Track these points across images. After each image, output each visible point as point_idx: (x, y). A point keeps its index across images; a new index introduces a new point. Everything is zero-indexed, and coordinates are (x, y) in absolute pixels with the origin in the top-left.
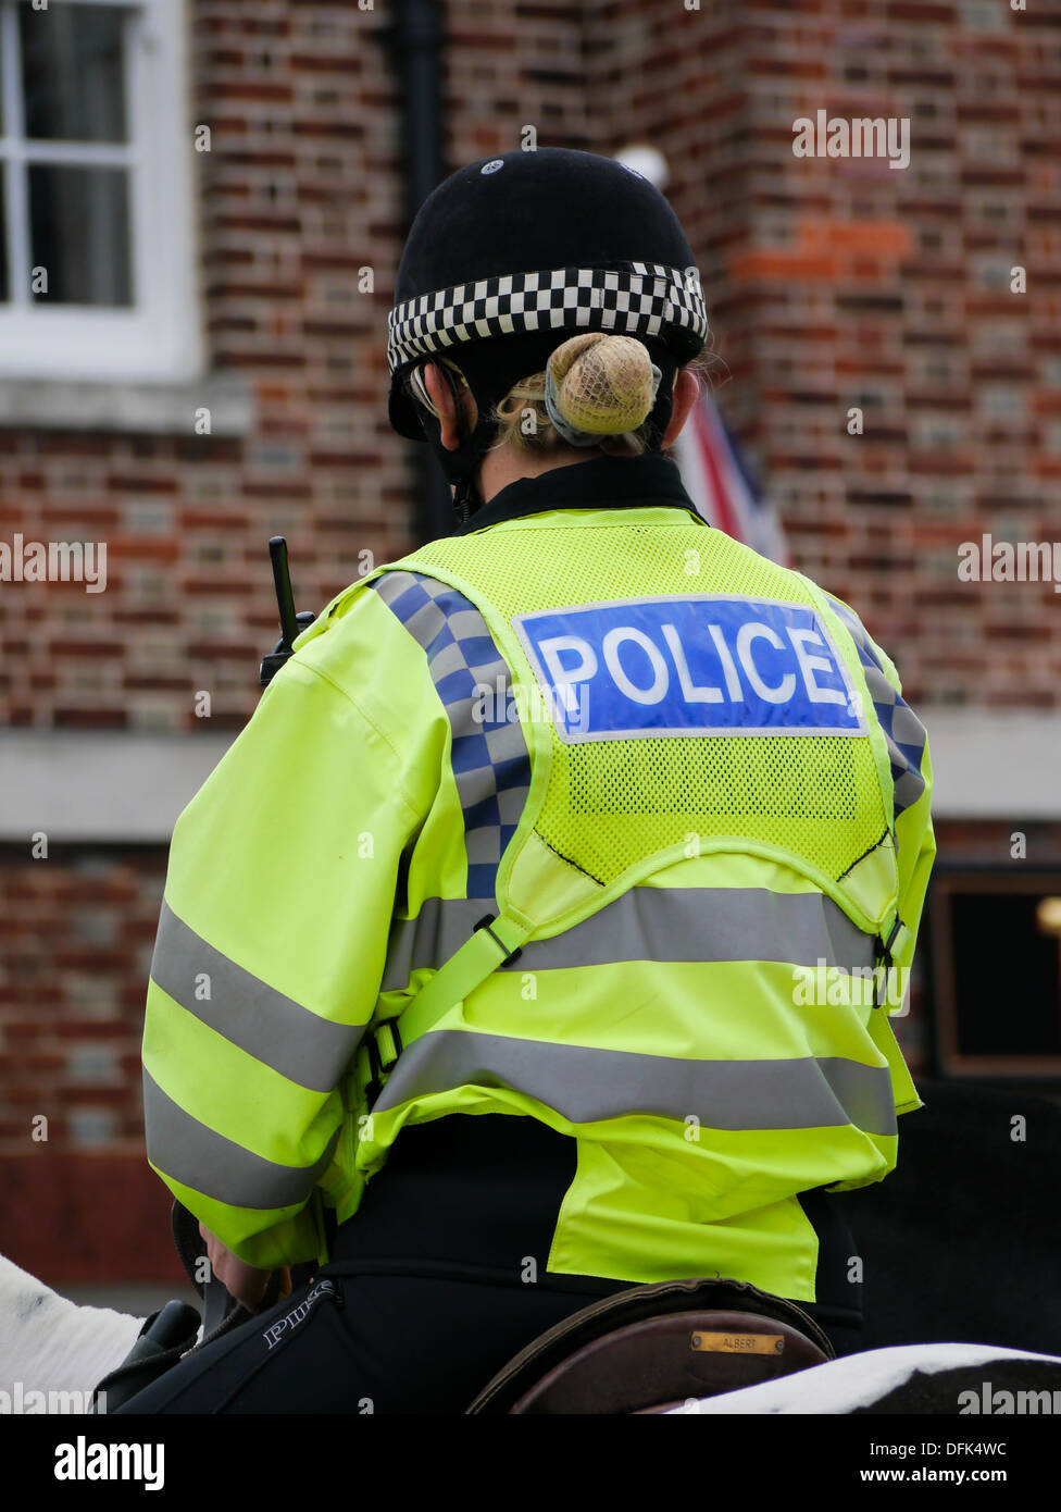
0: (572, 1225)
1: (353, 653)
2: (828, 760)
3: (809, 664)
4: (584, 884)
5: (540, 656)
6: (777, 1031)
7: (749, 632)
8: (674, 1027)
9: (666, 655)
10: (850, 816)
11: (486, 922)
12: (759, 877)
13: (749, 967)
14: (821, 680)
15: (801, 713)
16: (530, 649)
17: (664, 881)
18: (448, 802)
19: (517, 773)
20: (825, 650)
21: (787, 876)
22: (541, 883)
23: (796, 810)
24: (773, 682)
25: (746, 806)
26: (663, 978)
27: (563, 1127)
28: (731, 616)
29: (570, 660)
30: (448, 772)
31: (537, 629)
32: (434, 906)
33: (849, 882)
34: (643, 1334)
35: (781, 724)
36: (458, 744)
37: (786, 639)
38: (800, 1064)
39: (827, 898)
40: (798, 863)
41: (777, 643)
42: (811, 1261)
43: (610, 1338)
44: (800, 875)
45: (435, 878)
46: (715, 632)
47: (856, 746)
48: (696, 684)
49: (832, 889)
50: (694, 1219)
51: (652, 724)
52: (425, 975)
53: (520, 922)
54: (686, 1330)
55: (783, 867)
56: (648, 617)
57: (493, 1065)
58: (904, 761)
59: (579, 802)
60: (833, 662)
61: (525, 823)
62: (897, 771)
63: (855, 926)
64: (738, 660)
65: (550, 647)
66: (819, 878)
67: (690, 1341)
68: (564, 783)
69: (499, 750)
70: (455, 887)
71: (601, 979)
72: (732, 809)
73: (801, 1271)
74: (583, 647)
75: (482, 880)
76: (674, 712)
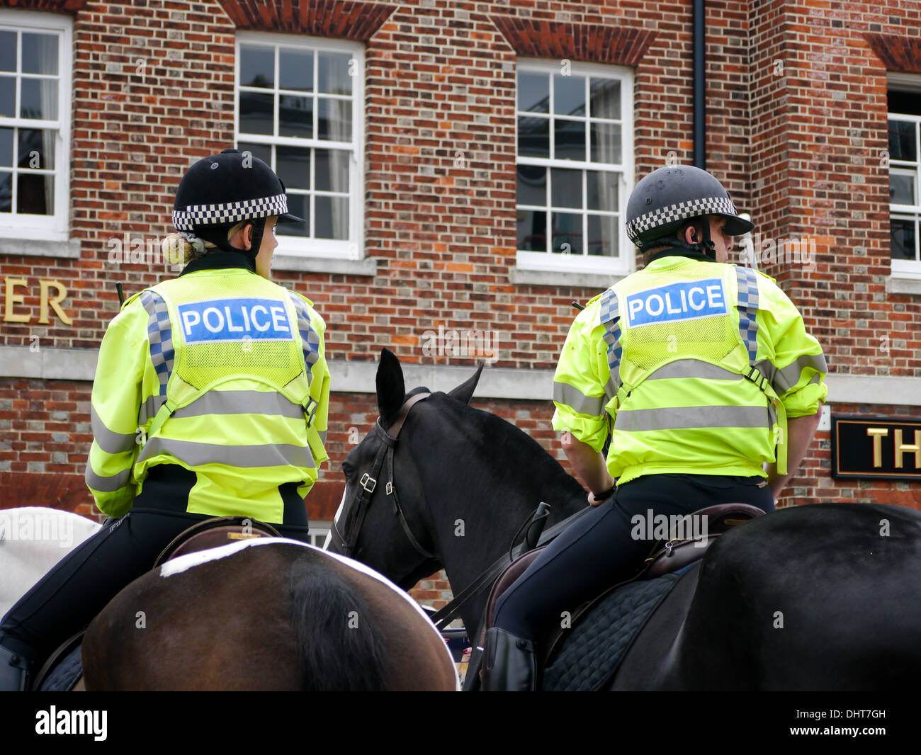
0: (194, 497)
1: (131, 316)
2: (280, 349)
3: (276, 318)
4: (192, 390)
5: (182, 317)
6: (259, 436)
7: (255, 309)
8: (222, 435)
9: (225, 317)
10: (287, 366)
11: (164, 403)
12: (253, 387)
13: (247, 415)
14: (280, 323)
15: (271, 334)
16: (179, 315)
17: (218, 389)
18: (149, 364)
19: (170, 355)
20: (284, 314)
21: (264, 386)
22: (179, 390)
23: (268, 365)
24: (261, 324)
25: (249, 363)
26: (218, 420)
27: (188, 468)
28: (250, 303)
29: (191, 318)
30: (149, 356)
31: (183, 309)
32: (151, 398)
33: (288, 387)
34: (210, 533)
35: (263, 338)
36: (152, 346)
37: (269, 310)
38: (267, 447)
39: (278, 393)
40: (268, 382)
41: (265, 311)
42: (281, 511)
43: (200, 534)
44: (269, 386)
45: (150, 389)
46: (244, 309)
47: (291, 345)
48: (234, 325)
49: (280, 390)
50: (239, 496)
51: (216, 338)
52: (152, 419)
53: (174, 403)
54: (226, 532)
55: (262, 383)
56: (220, 305)
57: (168, 449)
58: (309, 348)
59: (190, 364)
60: (286, 317)
61: (174, 371)
62: (306, 353)
63: (291, 402)
64: (250, 318)
65: (186, 314)
66: (276, 387)
67: (226, 536)
68: (185, 358)
69: (165, 347)
70: (156, 392)
71: (200, 420)
72: (244, 365)
73: (278, 514)
74: (196, 314)
75: (163, 389)
76: (225, 334)
